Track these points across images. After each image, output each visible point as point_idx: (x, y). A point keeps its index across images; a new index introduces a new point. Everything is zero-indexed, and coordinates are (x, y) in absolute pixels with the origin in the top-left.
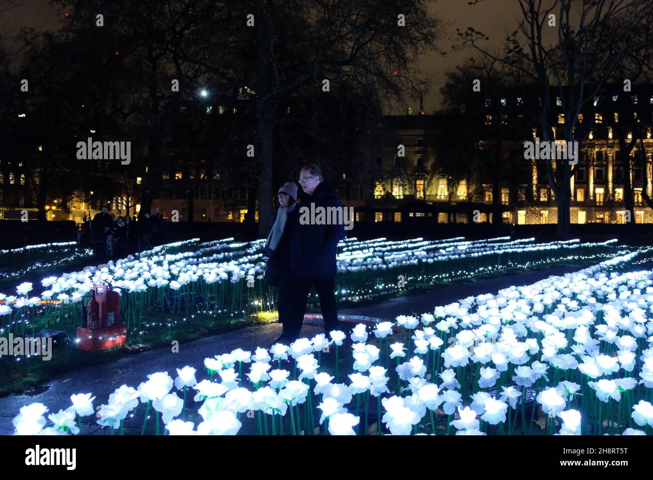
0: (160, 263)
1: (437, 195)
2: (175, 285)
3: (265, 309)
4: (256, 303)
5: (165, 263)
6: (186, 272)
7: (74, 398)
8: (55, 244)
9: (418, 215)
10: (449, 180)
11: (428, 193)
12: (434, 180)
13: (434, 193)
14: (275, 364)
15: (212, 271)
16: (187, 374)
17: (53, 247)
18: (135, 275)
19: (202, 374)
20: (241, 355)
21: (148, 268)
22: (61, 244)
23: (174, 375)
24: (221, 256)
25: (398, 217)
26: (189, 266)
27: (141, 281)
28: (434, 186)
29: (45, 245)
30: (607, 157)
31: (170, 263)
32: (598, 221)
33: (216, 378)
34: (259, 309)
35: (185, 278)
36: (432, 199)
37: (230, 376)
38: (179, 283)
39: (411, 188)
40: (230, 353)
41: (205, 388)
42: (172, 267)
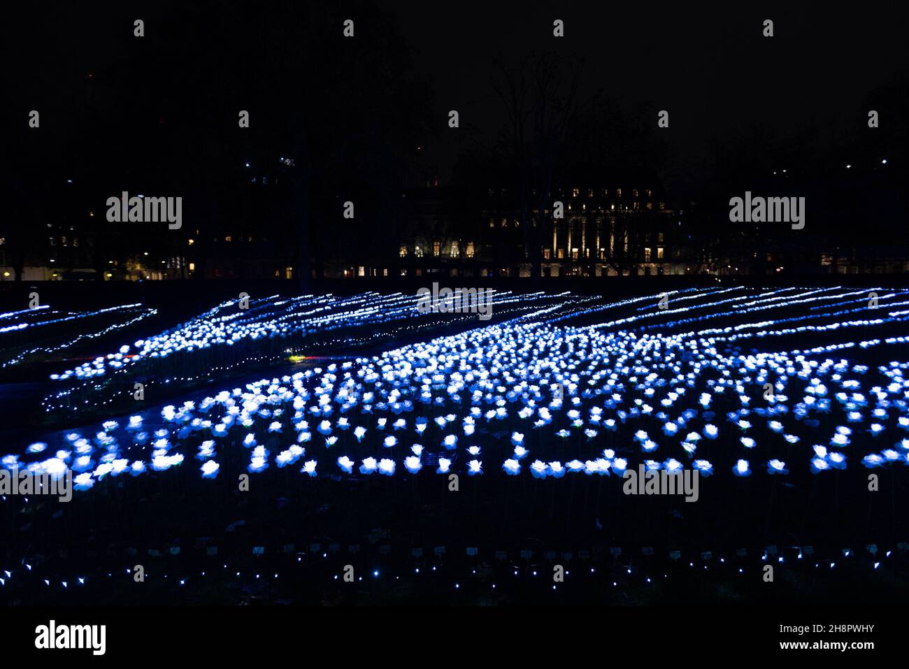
0: (217, 325)
1: (450, 254)
2: (230, 342)
3: (295, 354)
4: (288, 350)
5: (222, 324)
6: (237, 332)
7: (185, 403)
8: (123, 307)
9: (434, 271)
10: (459, 242)
11: (443, 252)
12: (448, 242)
13: (447, 252)
14: (282, 385)
15: (256, 331)
16: (237, 392)
17: (121, 309)
18: (200, 335)
19: (245, 390)
20: (265, 382)
21: (209, 330)
22: (128, 306)
23: (231, 392)
24: (265, 316)
25: (419, 272)
26: (240, 327)
27: (205, 340)
28: (448, 247)
29: (115, 308)
30: (581, 223)
31: (227, 323)
32: (574, 274)
33: (251, 392)
34: (290, 355)
35: (236, 336)
36: (446, 257)
37: (258, 391)
38: (232, 340)
39: (429, 247)
40: (259, 381)
41: (245, 396)
42: (228, 327)
